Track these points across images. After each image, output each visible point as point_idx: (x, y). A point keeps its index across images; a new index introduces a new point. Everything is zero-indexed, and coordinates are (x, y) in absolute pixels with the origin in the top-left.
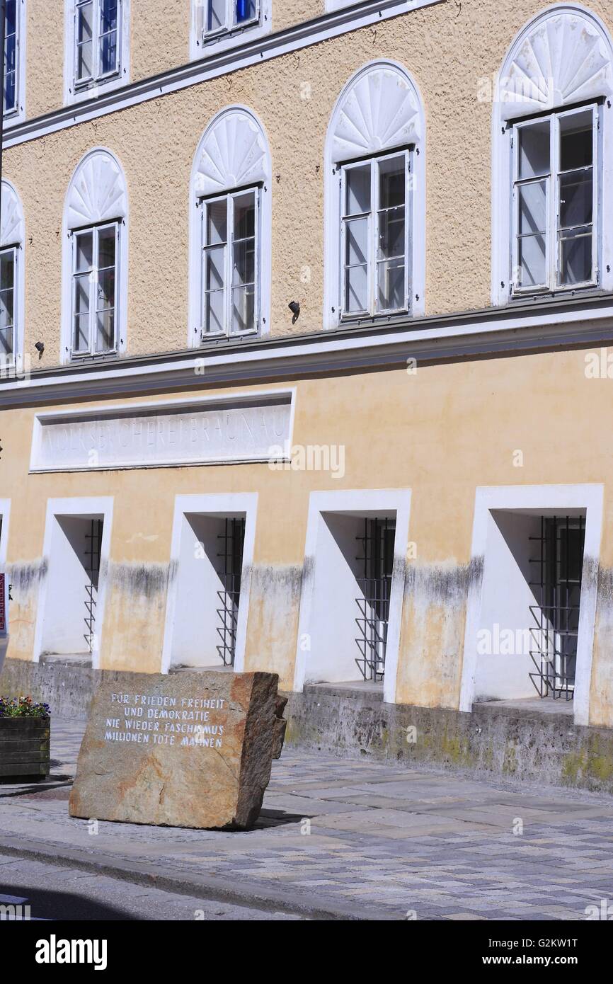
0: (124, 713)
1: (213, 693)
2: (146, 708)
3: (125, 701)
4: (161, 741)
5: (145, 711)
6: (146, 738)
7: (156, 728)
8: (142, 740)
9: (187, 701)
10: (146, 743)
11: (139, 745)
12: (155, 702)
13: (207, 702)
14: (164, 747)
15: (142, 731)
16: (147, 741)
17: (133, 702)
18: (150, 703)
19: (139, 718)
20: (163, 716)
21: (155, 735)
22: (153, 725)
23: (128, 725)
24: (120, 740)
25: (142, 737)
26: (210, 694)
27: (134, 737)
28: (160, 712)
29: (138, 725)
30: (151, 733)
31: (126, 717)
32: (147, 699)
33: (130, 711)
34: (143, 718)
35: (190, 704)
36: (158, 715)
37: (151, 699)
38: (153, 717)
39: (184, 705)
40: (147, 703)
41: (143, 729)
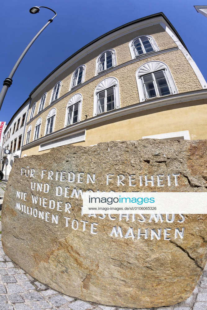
0: (30, 187)
1: (159, 166)
2: (54, 184)
3: (32, 175)
4: (75, 227)
5: (53, 188)
6: (55, 219)
7: (67, 209)
8: (50, 219)
9: (115, 178)
10: (55, 224)
11: (47, 225)
12: (66, 179)
13: (149, 179)
14: (82, 235)
15: (49, 211)
16: (57, 223)
17: (39, 177)
18: (59, 179)
19: (45, 195)
20: (77, 196)
21: (67, 219)
22: (63, 206)
23: (34, 200)
24: (28, 213)
25: (50, 216)
26: (155, 169)
27: (41, 215)
28: (72, 191)
29: (44, 203)
30: (61, 215)
31: (32, 192)
32: (55, 174)
33: (36, 187)
34: (50, 196)
35: (119, 182)
36: (69, 195)
37: (59, 174)
38: (63, 196)
39: (110, 184)
40: (55, 179)
41: (50, 207)
